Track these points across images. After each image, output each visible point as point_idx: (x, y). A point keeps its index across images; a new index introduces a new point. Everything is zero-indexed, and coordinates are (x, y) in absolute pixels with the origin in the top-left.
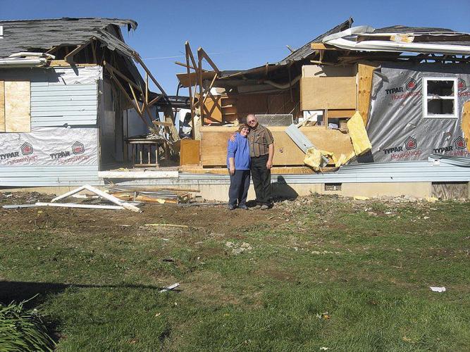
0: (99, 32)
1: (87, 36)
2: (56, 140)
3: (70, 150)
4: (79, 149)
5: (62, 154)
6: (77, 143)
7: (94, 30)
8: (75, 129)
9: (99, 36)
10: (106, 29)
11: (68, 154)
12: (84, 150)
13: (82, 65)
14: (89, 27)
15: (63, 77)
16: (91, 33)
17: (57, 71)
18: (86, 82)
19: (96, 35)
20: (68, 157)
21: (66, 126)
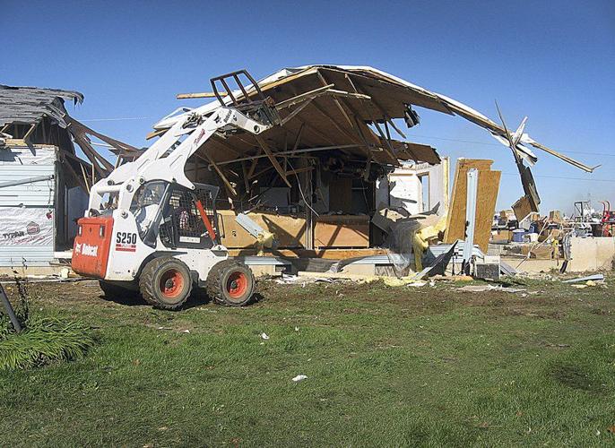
0: (48, 108)
1: (37, 113)
2: (10, 220)
3: (25, 230)
4: (34, 229)
5: (16, 235)
6: (32, 223)
7: (42, 104)
8: (30, 209)
9: (49, 112)
10: (53, 103)
11: (22, 234)
12: (39, 231)
13: (39, 146)
14: (35, 101)
15: (19, 156)
16: (39, 109)
17: (13, 150)
18: (42, 163)
19: (45, 111)
20: (22, 237)
21: (21, 206)
